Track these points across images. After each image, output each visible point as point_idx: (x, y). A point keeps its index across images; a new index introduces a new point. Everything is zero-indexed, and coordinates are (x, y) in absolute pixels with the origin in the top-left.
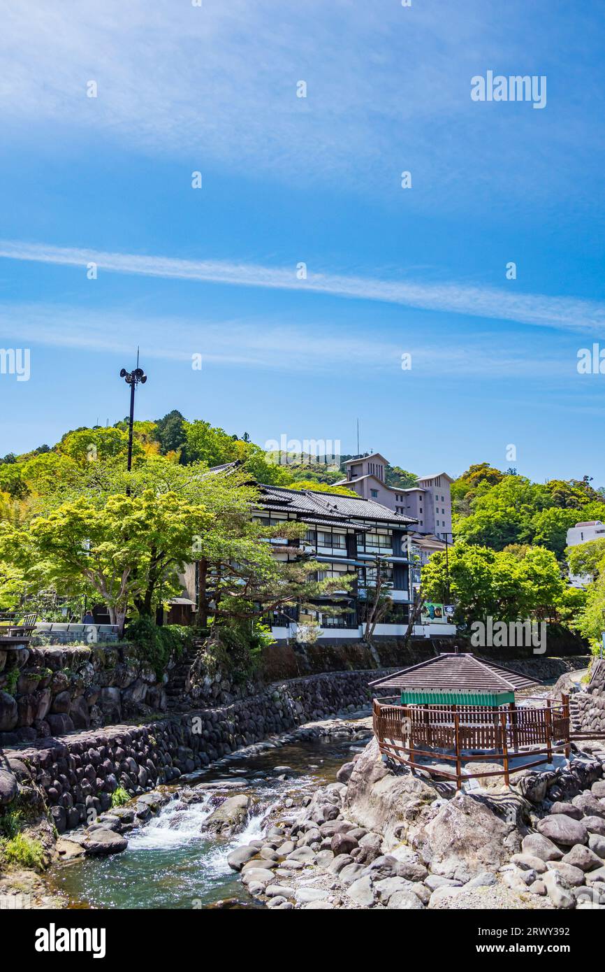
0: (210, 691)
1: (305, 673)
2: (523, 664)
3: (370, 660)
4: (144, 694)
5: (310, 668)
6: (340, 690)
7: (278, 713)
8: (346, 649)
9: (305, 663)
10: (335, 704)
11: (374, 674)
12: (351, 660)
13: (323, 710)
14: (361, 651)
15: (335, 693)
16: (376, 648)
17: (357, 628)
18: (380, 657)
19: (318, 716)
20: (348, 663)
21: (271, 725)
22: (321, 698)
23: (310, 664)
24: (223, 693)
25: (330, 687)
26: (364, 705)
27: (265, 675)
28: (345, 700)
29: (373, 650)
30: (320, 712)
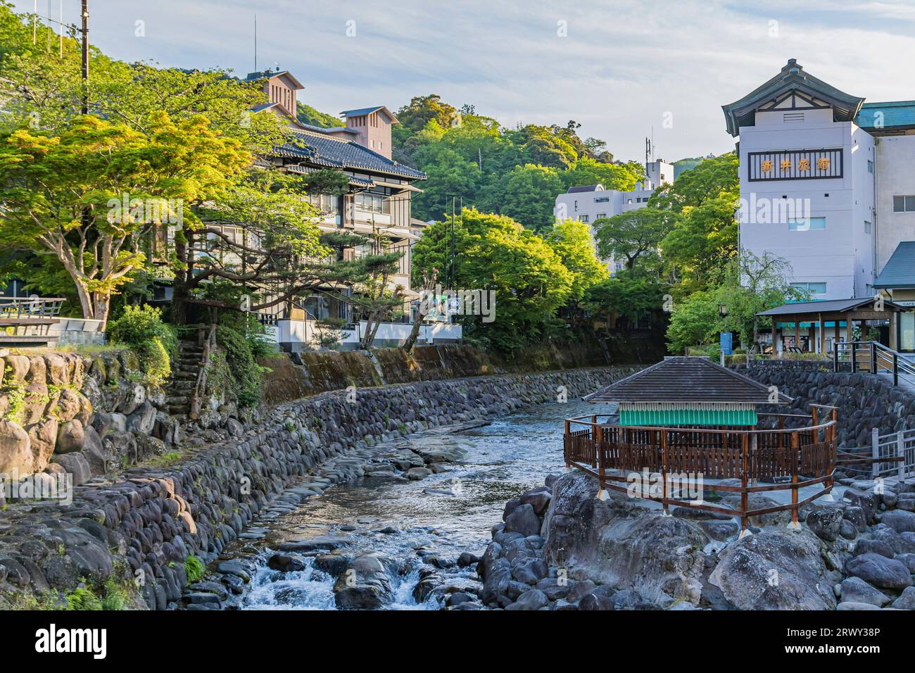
0: (220, 418)
1: (307, 391)
2: (546, 378)
3: (373, 373)
4: (153, 422)
5: (311, 385)
6: (355, 415)
7: (297, 448)
8: (345, 359)
9: (304, 378)
10: (351, 435)
11: (389, 393)
12: (353, 375)
13: (341, 443)
14: (361, 361)
15: (350, 420)
16: (378, 358)
17: (354, 329)
18: (383, 369)
19: (337, 451)
20: (349, 378)
21: (293, 464)
22: (336, 426)
23: (310, 379)
24: (232, 420)
25: (343, 411)
26: (383, 435)
27: (267, 396)
28: (362, 429)
29: (375, 360)
30: (338, 446)
